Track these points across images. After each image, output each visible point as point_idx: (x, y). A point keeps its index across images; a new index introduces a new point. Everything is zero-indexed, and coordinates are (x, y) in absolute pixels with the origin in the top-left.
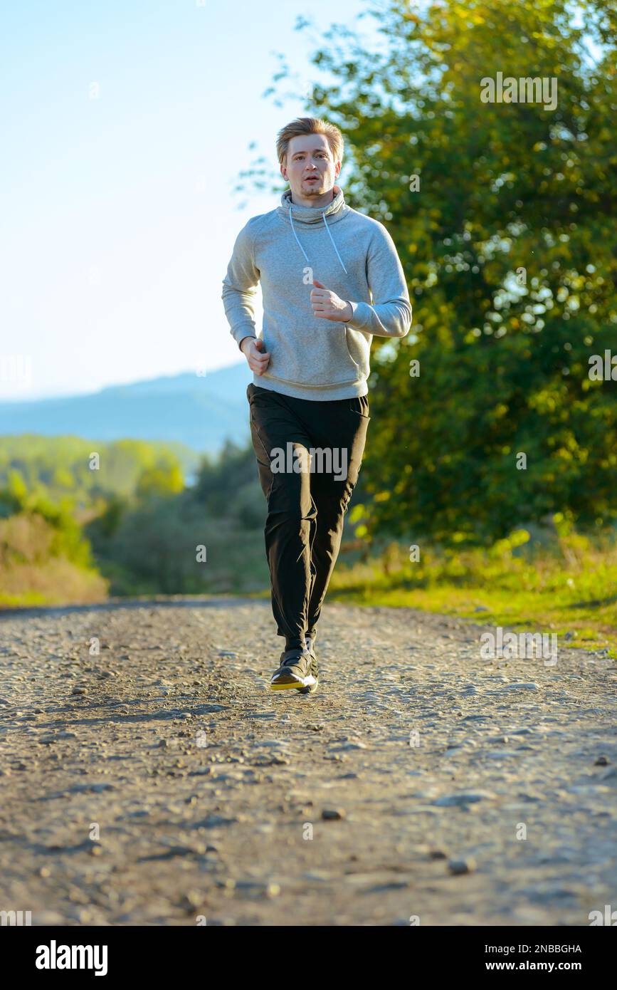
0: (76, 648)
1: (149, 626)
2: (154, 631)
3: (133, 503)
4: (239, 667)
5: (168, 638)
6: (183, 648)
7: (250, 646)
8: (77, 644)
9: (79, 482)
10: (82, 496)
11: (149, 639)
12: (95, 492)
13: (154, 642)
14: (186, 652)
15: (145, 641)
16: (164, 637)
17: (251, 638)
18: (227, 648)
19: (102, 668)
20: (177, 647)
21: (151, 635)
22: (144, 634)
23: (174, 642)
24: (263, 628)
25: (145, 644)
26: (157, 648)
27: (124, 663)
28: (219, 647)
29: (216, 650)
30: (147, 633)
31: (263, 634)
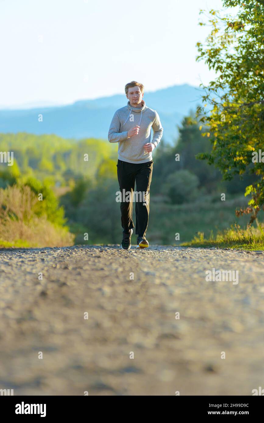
0: (46, 268)
1: (99, 257)
2: (101, 260)
3: (94, 183)
4: (157, 281)
5: (111, 263)
6: (120, 269)
7: (167, 270)
8: (47, 266)
9: (57, 167)
10: (59, 177)
11: (98, 264)
12: (68, 174)
13: (101, 265)
14: (122, 272)
15: (95, 265)
16: (108, 263)
17: (168, 265)
18: (151, 270)
19: (62, 280)
20: (116, 270)
21: (99, 262)
22: (94, 261)
23: (114, 266)
24: (177, 260)
25: (94, 267)
26: (102, 269)
27: (78, 277)
28: (146, 270)
29: (143, 272)
30: (96, 260)
31: (177, 264)
